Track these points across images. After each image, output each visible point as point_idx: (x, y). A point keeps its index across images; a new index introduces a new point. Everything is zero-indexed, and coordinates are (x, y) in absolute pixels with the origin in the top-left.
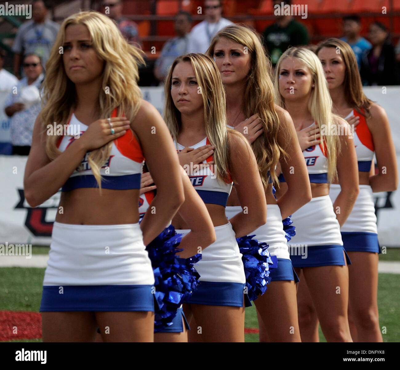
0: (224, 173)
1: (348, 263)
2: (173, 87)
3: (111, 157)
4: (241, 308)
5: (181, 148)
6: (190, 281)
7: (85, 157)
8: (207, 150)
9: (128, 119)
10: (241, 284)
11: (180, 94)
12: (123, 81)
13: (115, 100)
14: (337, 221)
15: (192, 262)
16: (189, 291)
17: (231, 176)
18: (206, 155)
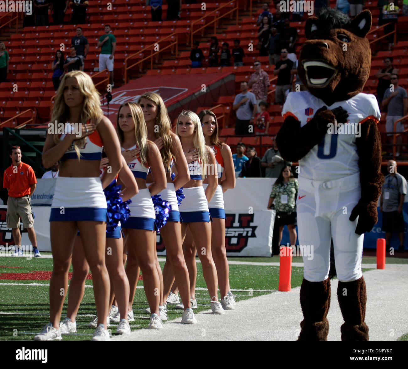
0: (145, 162)
1: (211, 221)
2: (120, 119)
3: (86, 143)
4: (153, 231)
5: (124, 149)
6: (125, 213)
7: (73, 143)
8: (136, 150)
9: (95, 125)
10: (153, 219)
11: (123, 122)
12: (93, 106)
13: (89, 115)
14: (206, 199)
15: (127, 204)
16: (125, 218)
17: (148, 164)
18: (136, 153)
